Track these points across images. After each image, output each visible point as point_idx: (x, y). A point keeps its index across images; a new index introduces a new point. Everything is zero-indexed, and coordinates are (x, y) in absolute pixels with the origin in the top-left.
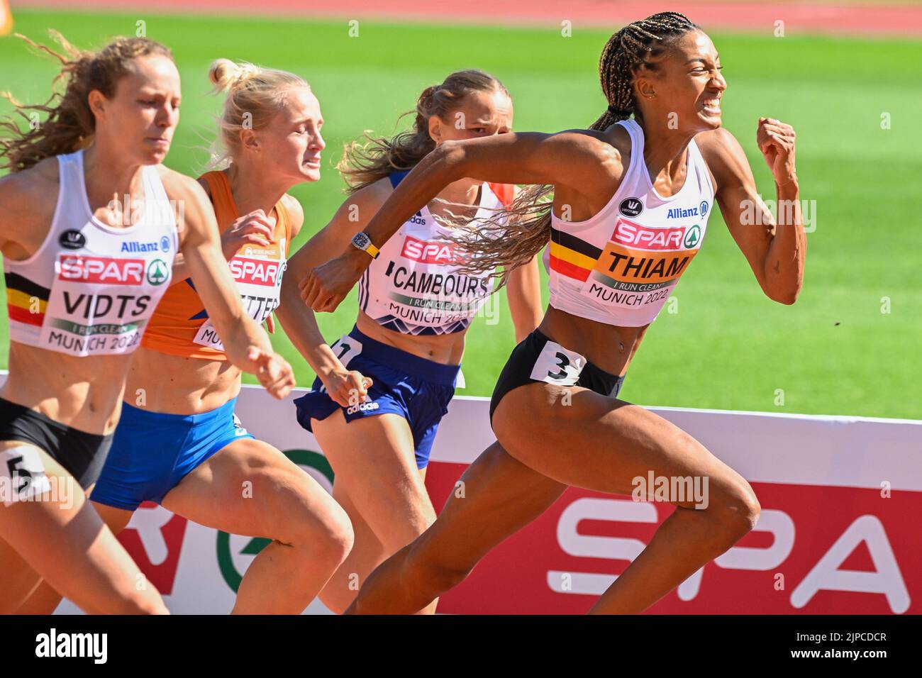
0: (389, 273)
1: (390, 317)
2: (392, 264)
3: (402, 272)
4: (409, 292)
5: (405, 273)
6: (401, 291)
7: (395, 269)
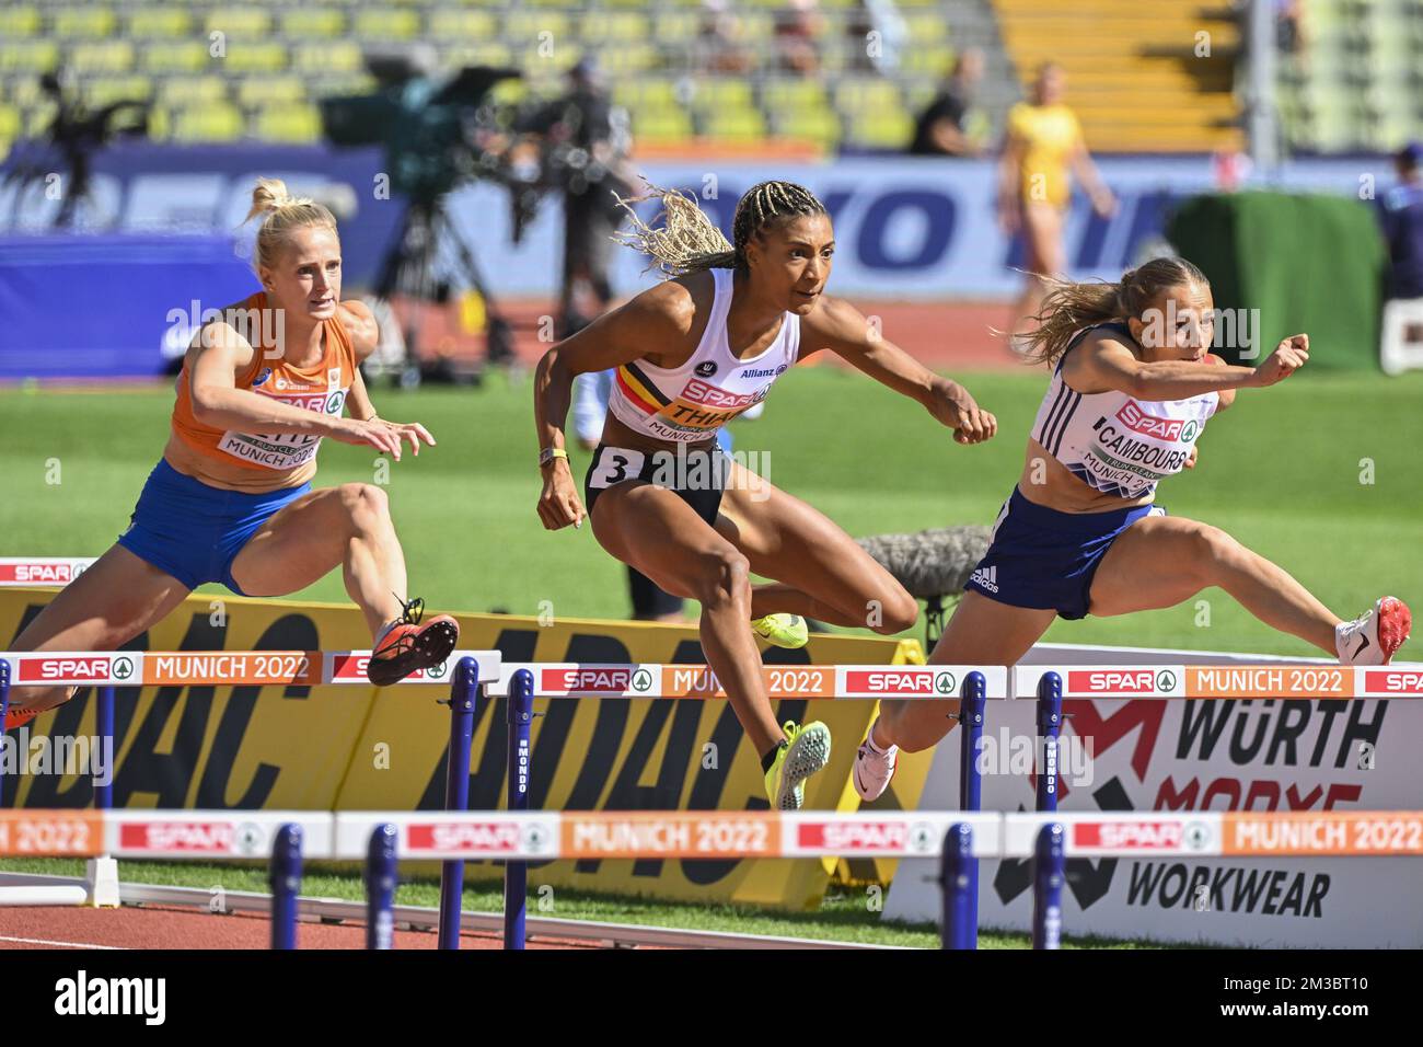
0: (1097, 427)
1: (1081, 465)
2: (1103, 420)
3: (1111, 431)
4: (1110, 451)
5: (1113, 433)
6: (1103, 447)
7: (1104, 426)
